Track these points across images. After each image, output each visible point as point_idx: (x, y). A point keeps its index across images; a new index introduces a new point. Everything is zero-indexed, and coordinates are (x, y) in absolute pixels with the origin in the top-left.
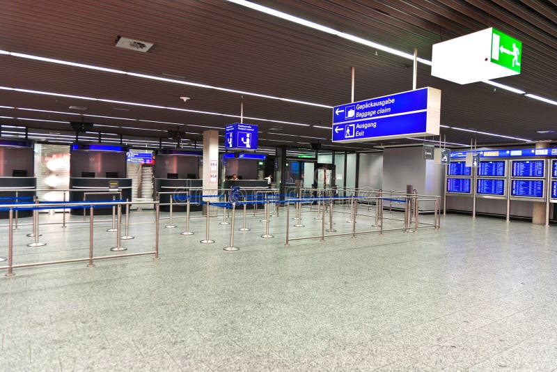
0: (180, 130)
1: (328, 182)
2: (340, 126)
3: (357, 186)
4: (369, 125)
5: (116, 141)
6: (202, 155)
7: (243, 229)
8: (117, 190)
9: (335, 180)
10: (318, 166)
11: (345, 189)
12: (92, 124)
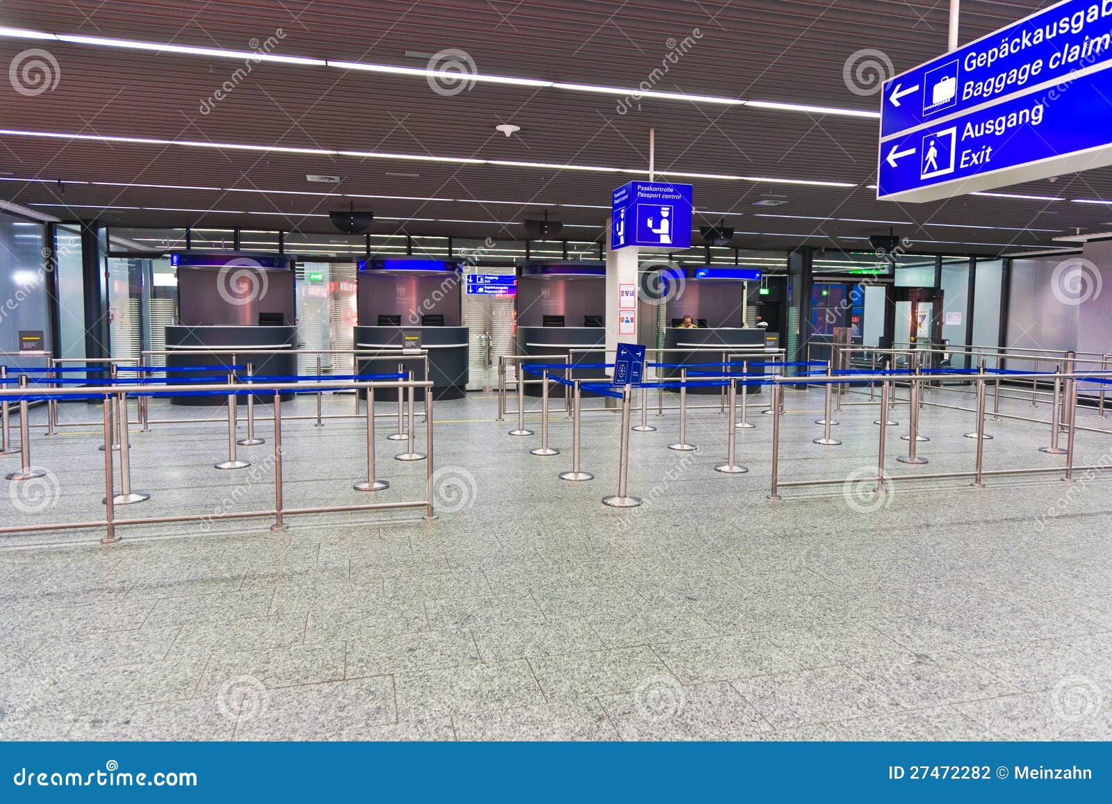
0: (549, 219)
1: (924, 331)
2: (903, 144)
3: (1003, 341)
4: (1014, 119)
5: (440, 252)
6: (604, 273)
7: (678, 447)
8: (419, 351)
9: (940, 327)
10: (896, 294)
11: (970, 350)
12: (370, 215)
